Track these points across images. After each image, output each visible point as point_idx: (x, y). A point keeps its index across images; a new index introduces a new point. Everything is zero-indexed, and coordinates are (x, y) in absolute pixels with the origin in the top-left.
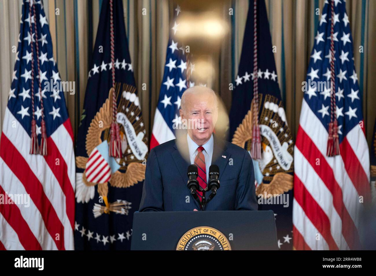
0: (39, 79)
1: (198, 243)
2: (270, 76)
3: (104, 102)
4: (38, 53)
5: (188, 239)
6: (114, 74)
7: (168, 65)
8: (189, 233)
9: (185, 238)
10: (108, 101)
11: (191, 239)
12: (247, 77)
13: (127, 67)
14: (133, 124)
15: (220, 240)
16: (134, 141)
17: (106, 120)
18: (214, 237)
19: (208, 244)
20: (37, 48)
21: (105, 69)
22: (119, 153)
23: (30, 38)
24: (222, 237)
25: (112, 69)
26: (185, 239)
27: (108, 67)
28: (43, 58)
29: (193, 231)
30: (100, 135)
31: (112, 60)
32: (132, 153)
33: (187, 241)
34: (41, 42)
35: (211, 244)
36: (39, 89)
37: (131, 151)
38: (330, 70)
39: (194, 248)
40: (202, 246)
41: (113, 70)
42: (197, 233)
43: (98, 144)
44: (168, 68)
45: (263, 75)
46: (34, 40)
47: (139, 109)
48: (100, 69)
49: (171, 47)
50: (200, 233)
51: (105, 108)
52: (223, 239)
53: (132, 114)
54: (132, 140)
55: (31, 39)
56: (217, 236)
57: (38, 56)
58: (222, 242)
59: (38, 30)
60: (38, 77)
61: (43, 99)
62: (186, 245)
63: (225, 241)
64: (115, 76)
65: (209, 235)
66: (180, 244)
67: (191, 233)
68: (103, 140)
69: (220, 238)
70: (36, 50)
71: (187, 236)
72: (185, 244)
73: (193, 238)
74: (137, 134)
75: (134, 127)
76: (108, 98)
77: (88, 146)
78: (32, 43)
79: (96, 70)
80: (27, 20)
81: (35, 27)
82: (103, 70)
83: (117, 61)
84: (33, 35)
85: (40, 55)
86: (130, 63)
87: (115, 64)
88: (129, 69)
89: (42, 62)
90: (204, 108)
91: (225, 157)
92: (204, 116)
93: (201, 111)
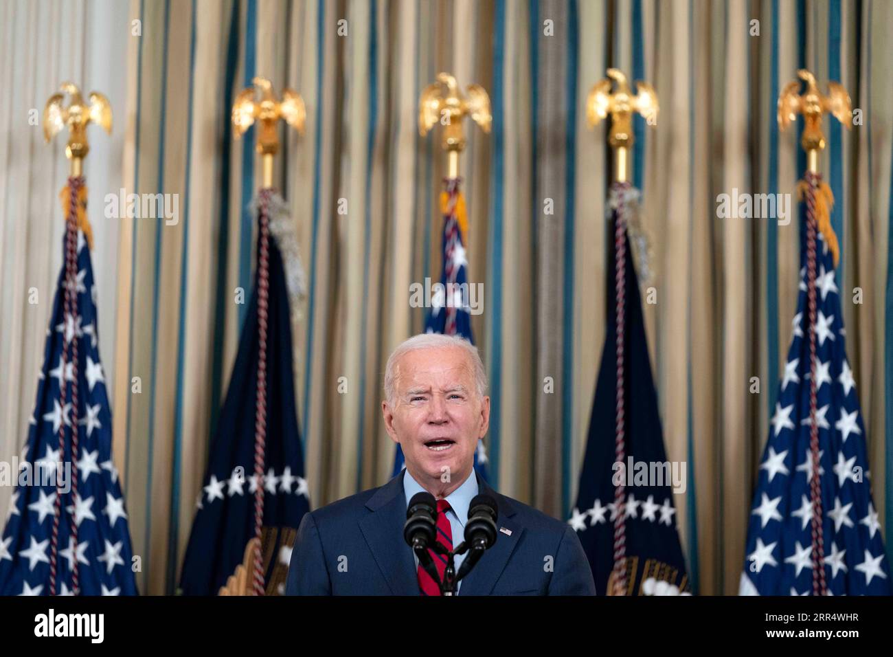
0: (73, 515)
2: (658, 514)
3: (232, 572)
4: (75, 450)
10: (242, 571)
12: (597, 513)
13: (295, 486)
20: (75, 440)
21: (240, 491)
23: (58, 416)
25: (256, 492)
27: (246, 486)
28: (88, 464)
31: (259, 469)
34: (85, 427)
36: (72, 541)
38: (810, 499)
41: (261, 493)
45: (640, 510)
46: (67, 421)
48: (225, 490)
51: (234, 589)
55: (62, 417)
57: (75, 460)
59: (79, 397)
60: (70, 509)
61: (79, 565)
64: (264, 508)
70: (72, 443)
76: (241, 562)
78: (64, 426)
79: (215, 489)
80: (56, 373)
81: (74, 390)
82: (232, 492)
83: (272, 472)
84: (68, 407)
85: (79, 458)
86: (303, 478)
87: (263, 477)
88: (300, 490)
89: (85, 474)
90: (441, 384)
91: (508, 532)
92: (441, 403)
93: (433, 391)
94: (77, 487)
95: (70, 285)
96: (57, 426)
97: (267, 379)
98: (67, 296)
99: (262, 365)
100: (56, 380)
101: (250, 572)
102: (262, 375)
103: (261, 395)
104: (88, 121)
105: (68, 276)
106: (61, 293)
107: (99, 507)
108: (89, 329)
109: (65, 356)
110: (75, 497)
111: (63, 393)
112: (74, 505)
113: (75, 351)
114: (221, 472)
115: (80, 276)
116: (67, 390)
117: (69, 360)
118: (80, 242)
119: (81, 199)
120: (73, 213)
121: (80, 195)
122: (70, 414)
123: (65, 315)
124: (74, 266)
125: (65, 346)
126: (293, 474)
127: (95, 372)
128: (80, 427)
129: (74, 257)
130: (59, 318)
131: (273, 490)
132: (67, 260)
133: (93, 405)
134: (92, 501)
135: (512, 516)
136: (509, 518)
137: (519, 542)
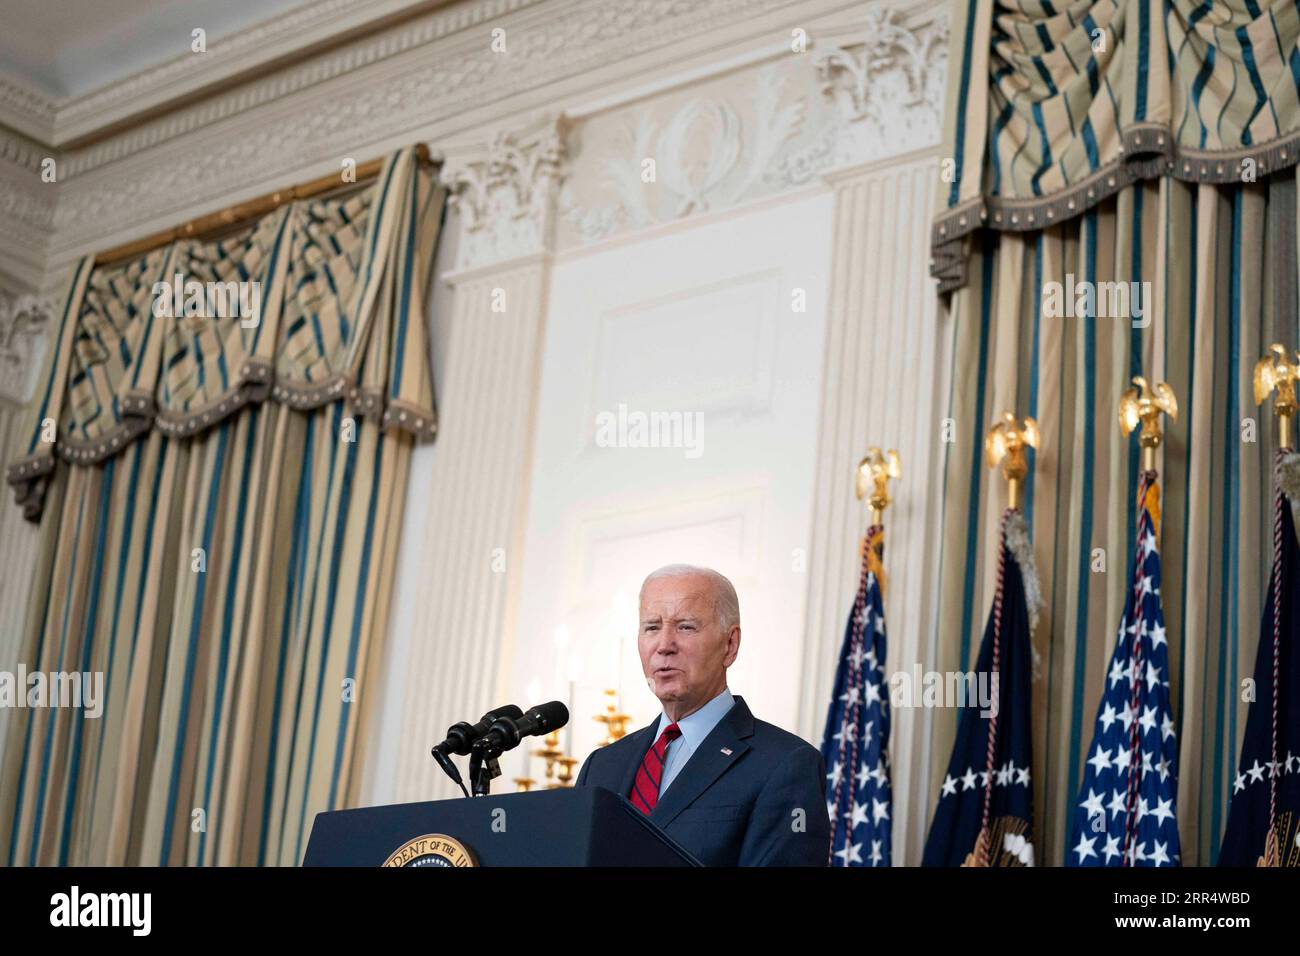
0: (851, 820)
4: (854, 763)
6: (988, 795)
7: (1092, 761)
8: (401, 854)
10: (972, 860)
12: (1256, 772)
20: (854, 754)
21: (973, 786)
23: (844, 735)
24: (465, 860)
25: (986, 786)
27: (979, 780)
28: (864, 774)
31: (990, 765)
34: (863, 742)
36: (847, 842)
41: (989, 787)
42: (418, 852)
44: (1093, 767)
46: (850, 738)
48: (959, 785)
49: (1103, 718)
50: (424, 851)
55: (847, 735)
56: (453, 859)
57: (853, 772)
59: (859, 716)
60: (847, 815)
61: (852, 863)
64: (991, 801)
65: (442, 857)
67: (406, 852)
69: (459, 863)
70: (851, 757)
71: (394, 861)
76: (972, 851)
78: (848, 744)
79: (950, 786)
80: (845, 697)
81: (856, 710)
82: (965, 787)
83: (1005, 767)
84: (852, 726)
85: (858, 770)
86: (1023, 769)
87: (994, 772)
88: (1019, 780)
89: (862, 784)
90: (671, 613)
91: (728, 752)
92: (670, 632)
93: (664, 620)
94: (854, 795)
95: (860, 619)
96: (842, 746)
98: (855, 629)
101: (977, 861)
104: (888, 477)
105: (857, 612)
106: (851, 624)
107: (869, 813)
108: (870, 655)
109: (850, 681)
110: (853, 804)
111: (847, 714)
112: (851, 811)
113: (859, 676)
114: (956, 770)
115: (866, 611)
116: (851, 711)
117: (854, 686)
118: (871, 581)
119: (875, 545)
120: (865, 557)
121: (874, 542)
122: (853, 732)
123: (853, 646)
124: (863, 603)
125: (851, 673)
126: (1015, 766)
127: (872, 693)
128: (860, 743)
129: (863, 595)
130: (847, 650)
131: (1005, 783)
132: (858, 598)
133: (868, 722)
134: (865, 807)
135: (747, 737)
136: (742, 739)
137: (737, 761)
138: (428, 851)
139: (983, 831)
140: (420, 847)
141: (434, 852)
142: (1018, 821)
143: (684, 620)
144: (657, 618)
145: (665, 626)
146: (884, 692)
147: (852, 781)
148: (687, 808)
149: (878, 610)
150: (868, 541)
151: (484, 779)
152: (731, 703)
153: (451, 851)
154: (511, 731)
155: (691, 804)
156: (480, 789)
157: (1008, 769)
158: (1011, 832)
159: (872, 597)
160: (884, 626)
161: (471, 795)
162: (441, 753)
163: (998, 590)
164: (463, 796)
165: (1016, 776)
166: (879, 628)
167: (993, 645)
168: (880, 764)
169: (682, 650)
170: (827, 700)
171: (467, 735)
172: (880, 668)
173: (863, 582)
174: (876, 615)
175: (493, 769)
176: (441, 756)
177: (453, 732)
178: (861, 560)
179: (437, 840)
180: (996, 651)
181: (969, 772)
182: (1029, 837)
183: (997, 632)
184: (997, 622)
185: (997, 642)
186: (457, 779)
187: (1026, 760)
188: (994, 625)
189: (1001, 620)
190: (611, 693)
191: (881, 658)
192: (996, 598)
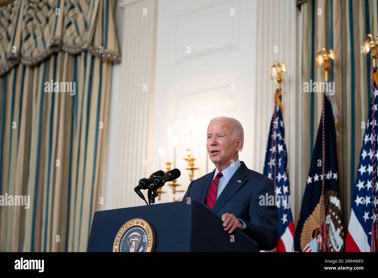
1: (131, 236)
3: (316, 206)
4: (275, 173)
5: (124, 231)
6: (323, 183)
7: (359, 170)
8: (125, 226)
9: (122, 230)
10: (319, 206)
11: (126, 232)
14: (333, 222)
15: (146, 231)
16: (333, 237)
17: (317, 221)
18: (143, 229)
19: (137, 235)
20: (275, 170)
21: (318, 180)
22: (324, 248)
23: (271, 163)
24: (148, 228)
25: (322, 180)
26: (122, 232)
27: (320, 178)
28: (279, 177)
29: (128, 224)
30: (312, 233)
31: (323, 172)
32: (332, 247)
33: (123, 234)
34: (278, 166)
35: (140, 236)
37: (332, 245)
39: (128, 240)
40: (133, 238)
41: (323, 180)
42: (131, 225)
43: (310, 241)
44: (360, 172)
47: (338, 209)
48: (313, 180)
49: (362, 155)
50: (133, 225)
51: (316, 211)
52: (149, 230)
53: (334, 214)
54: (332, 236)
56: (144, 228)
57: (275, 176)
58: (147, 233)
59: (276, 156)
62: (122, 238)
63: (150, 231)
64: (324, 185)
65: (140, 227)
66: (118, 237)
67: (127, 226)
68: (313, 238)
69: (146, 229)
70: (274, 171)
71: (123, 228)
72: (122, 236)
73: (127, 230)
74: (336, 230)
75: (334, 225)
76: (319, 202)
77: (302, 242)
78: (273, 166)
79: (310, 180)
80: (271, 150)
81: (275, 154)
82: (315, 180)
83: (328, 173)
84: (274, 160)
85: (277, 175)
86: (335, 173)
87: (325, 175)
88: (334, 177)
89: (279, 180)
90: (215, 132)
91: (240, 182)
92: (215, 138)
93: (213, 134)
94: (276, 184)
95: (275, 122)
96: (271, 167)
97: (325, 143)
99: (323, 138)
100: (271, 152)
101: (321, 206)
102: (323, 142)
103: (323, 148)
104: (282, 71)
105: (274, 120)
106: (272, 125)
107: (282, 190)
108: (279, 135)
109: (272, 144)
110: (276, 187)
111: (272, 156)
112: (275, 190)
113: (276, 142)
114: (312, 174)
115: (277, 119)
116: (273, 155)
117: (274, 146)
118: (278, 109)
119: (279, 96)
120: (276, 100)
121: (278, 95)
122: (275, 162)
123: (273, 132)
124: (276, 116)
125: (273, 141)
126: (332, 172)
127: (280, 148)
128: (277, 166)
129: (276, 114)
130: (271, 133)
131: (329, 178)
132: (274, 115)
133: (280, 158)
134: (280, 188)
135: (246, 176)
136: (245, 177)
137: (243, 185)
138: (135, 225)
139: (322, 196)
140: (132, 223)
141: (137, 225)
142: (334, 192)
143: (220, 134)
144: (211, 133)
145: (213, 136)
146: (284, 148)
147: (275, 179)
148: (227, 202)
149: (281, 119)
150: (276, 95)
151: (153, 198)
152: (239, 164)
153: (143, 224)
154: (161, 181)
155: (228, 201)
156: (152, 202)
157: (330, 173)
158: (332, 195)
159: (279, 114)
160: (283, 124)
161: (149, 204)
162: (137, 190)
163: (323, 110)
164: (146, 205)
165: (333, 176)
166: (282, 125)
167: (322, 130)
168: (285, 173)
169: (219, 144)
170: (264, 151)
171: (146, 183)
172: (283, 139)
173: (275, 109)
174: (280, 120)
175: (156, 194)
176: (137, 191)
177: (141, 182)
178: (274, 101)
179: (138, 221)
180: (323, 132)
181: (316, 175)
182: (338, 197)
183: (323, 125)
184: (323, 122)
185: (323, 129)
186: (144, 198)
187: (336, 170)
188: (322, 123)
189: (325, 121)
190: (189, 150)
191: (283, 135)
192: (322, 114)
